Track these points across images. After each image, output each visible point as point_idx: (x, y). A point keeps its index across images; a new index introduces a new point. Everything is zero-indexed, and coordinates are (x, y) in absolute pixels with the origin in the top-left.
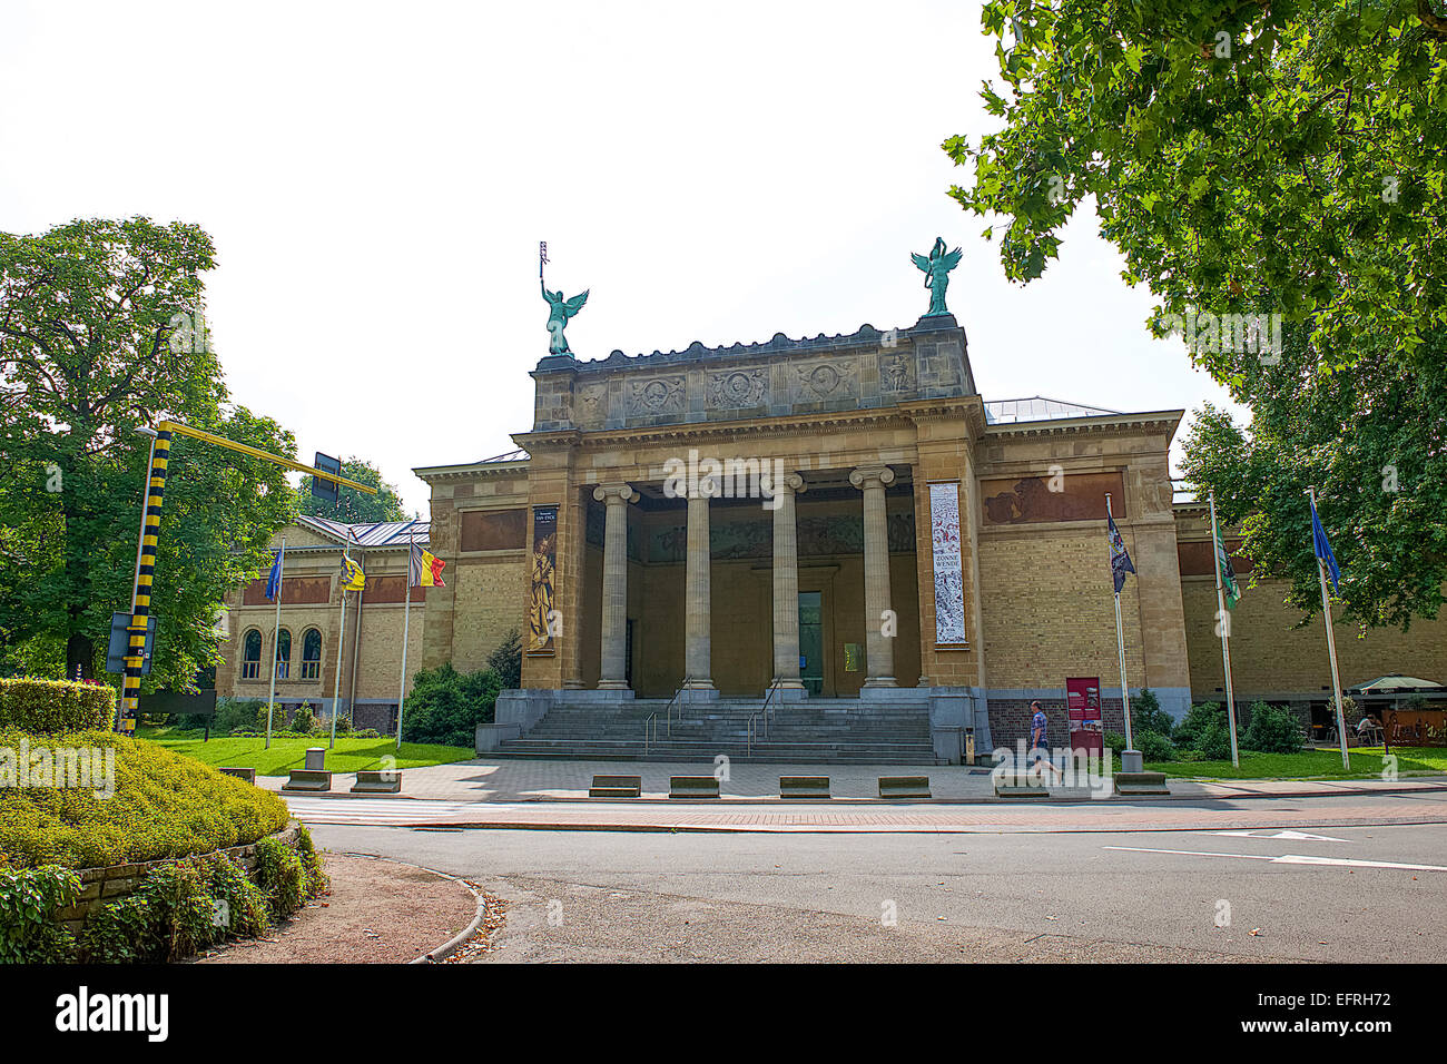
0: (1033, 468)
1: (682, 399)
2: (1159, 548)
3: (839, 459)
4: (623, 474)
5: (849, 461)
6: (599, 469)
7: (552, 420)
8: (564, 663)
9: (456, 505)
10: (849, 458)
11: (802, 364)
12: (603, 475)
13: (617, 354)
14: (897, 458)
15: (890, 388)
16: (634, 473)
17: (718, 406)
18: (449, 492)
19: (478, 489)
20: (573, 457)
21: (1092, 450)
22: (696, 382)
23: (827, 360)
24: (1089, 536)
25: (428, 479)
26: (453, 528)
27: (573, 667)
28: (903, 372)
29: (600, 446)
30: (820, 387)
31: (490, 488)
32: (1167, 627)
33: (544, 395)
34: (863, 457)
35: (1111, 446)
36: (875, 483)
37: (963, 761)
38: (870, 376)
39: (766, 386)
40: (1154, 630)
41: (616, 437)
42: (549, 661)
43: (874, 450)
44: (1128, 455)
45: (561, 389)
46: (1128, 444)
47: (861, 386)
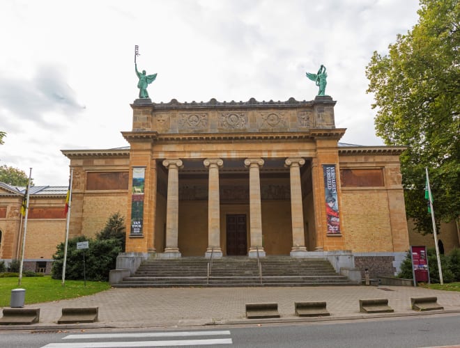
0: (348, 165)
1: (206, 123)
2: (397, 199)
3: (281, 153)
4: (177, 154)
5: (285, 155)
6: (166, 152)
7: (142, 127)
8: (149, 241)
9: (84, 169)
10: (285, 153)
11: (263, 112)
12: (168, 155)
13: (174, 101)
14: (306, 154)
15: (303, 125)
16: (183, 154)
17: (224, 127)
18: (80, 163)
19: (96, 162)
20: (153, 145)
21: (371, 160)
22: (213, 116)
23: (275, 112)
24: (370, 193)
25: (69, 156)
26: (82, 179)
27: (152, 242)
28: (308, 119)
29: (167, 141)
30: (271, 122)
31: (102, 162)
32: (401, 229)
33: (138, 116)
34: (291, 153)
35: (379, 159)
36: (297, 165)
37: (363, 283)
38: (293, 120)
39: (247, 120)
40: (396, 230)
41: (175, 137)
42: (141, 240)
43: (296, 151)
44: (385, 163)
45: (146, 114)
46: (385, 158)
47: (289, 123)
